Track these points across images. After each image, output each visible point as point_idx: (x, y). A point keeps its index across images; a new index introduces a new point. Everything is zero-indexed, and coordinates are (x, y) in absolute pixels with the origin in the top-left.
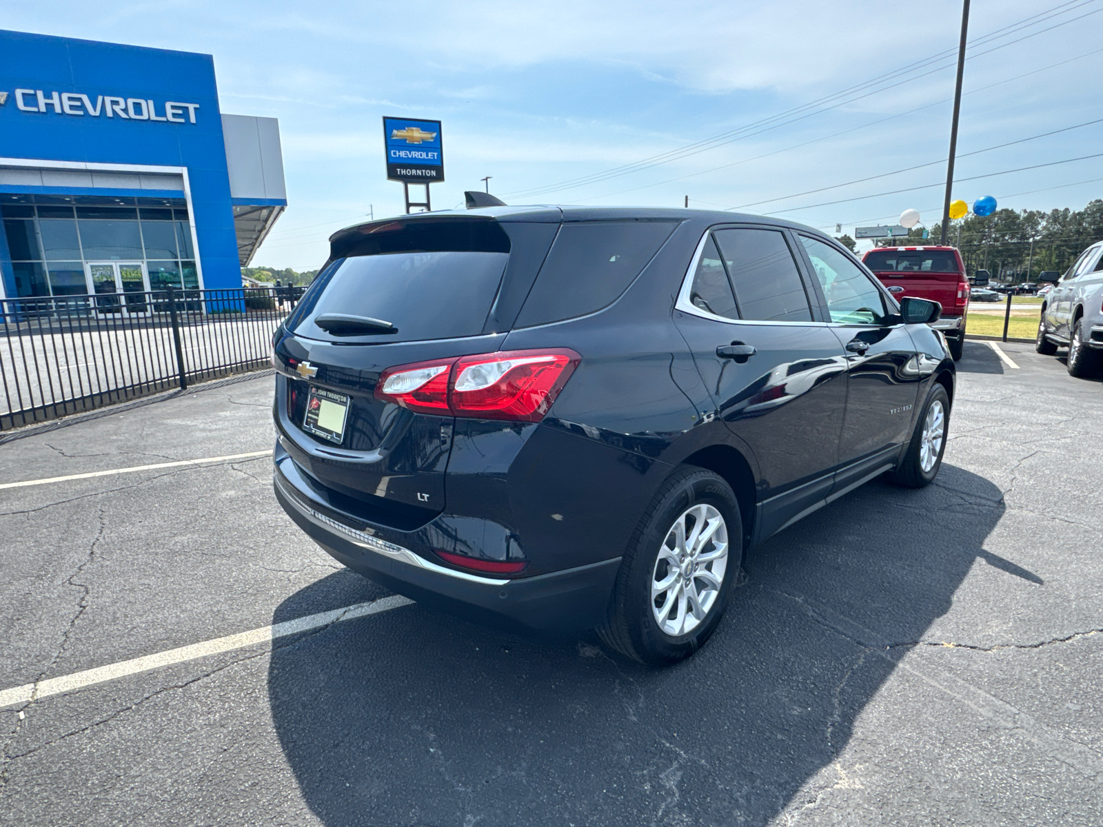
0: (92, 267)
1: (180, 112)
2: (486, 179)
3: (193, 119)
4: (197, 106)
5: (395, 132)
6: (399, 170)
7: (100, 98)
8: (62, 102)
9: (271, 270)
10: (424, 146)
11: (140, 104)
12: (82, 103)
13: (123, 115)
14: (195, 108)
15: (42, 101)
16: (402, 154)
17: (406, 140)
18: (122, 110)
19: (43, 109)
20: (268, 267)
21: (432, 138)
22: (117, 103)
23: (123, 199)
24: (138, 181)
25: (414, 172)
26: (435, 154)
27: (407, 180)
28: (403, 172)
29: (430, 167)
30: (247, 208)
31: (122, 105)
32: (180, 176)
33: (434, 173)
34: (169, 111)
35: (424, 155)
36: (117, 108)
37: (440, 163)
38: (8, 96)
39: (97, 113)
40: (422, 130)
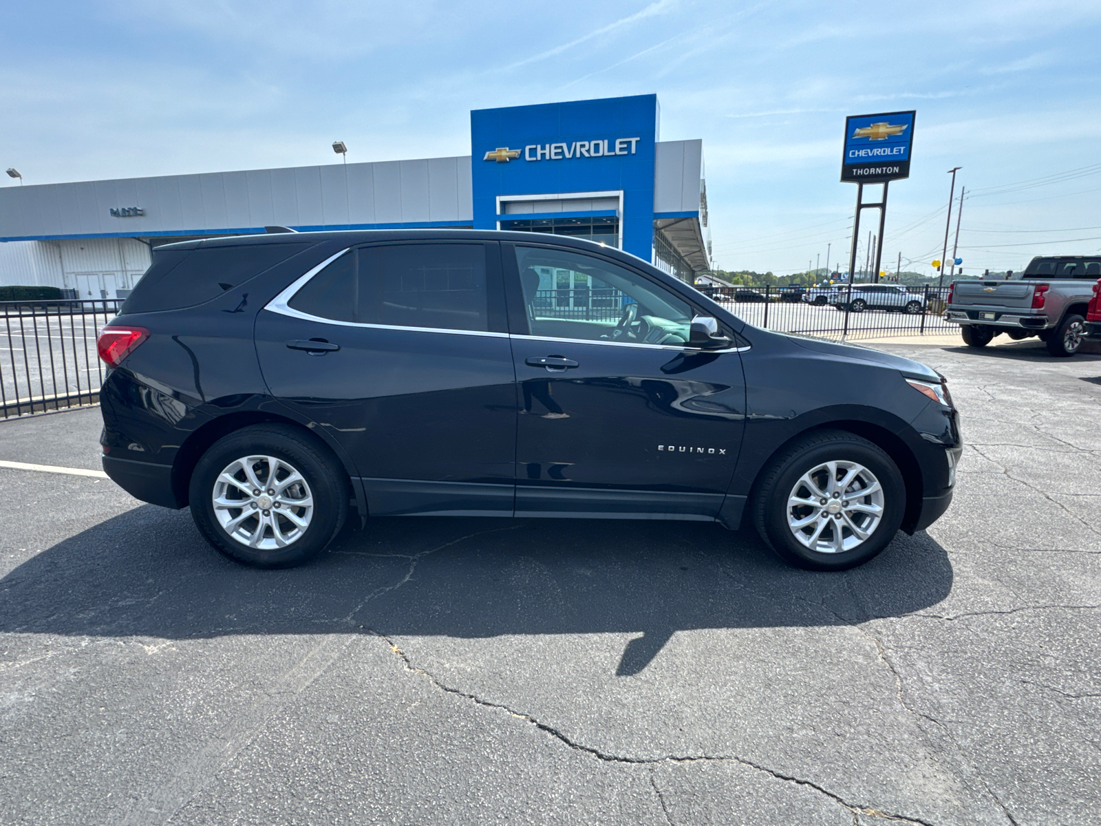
0: (558, 272)
1: (625, 146)
2: (954, 171)
3: (633, 151)
4: (638, 139)
5: (858, 131)
6: (855, 170)
7: (574, 144)
8: (550, 151)
9: (753, 274)
10: (891, 141)
11: (598, 144)
12: (563, 151)
13: (586, 155)
14: (637, 141)
15: (539, 152)
16: (862, 153)
17: (869, 137)
18: (587, 151)
19: (539, 158)
20: (750, 271)
21: (901, 131)
22: (582, 146)
23: (578, 219)
24: (590, 205)
25: (873, 170)
26: (902, 148)
27: (862, 180)
28: (860, 172)
29: (893, 164)
30: (672, 220)
31: (587, 148)
32: (617, 198)
33: (896, 170)
34: (618, 146)
35: (888, 151)
36: (583, 150)
37: (906, 158)
38: (522, 152)
39: (571, 156)
40: (890, 124)
